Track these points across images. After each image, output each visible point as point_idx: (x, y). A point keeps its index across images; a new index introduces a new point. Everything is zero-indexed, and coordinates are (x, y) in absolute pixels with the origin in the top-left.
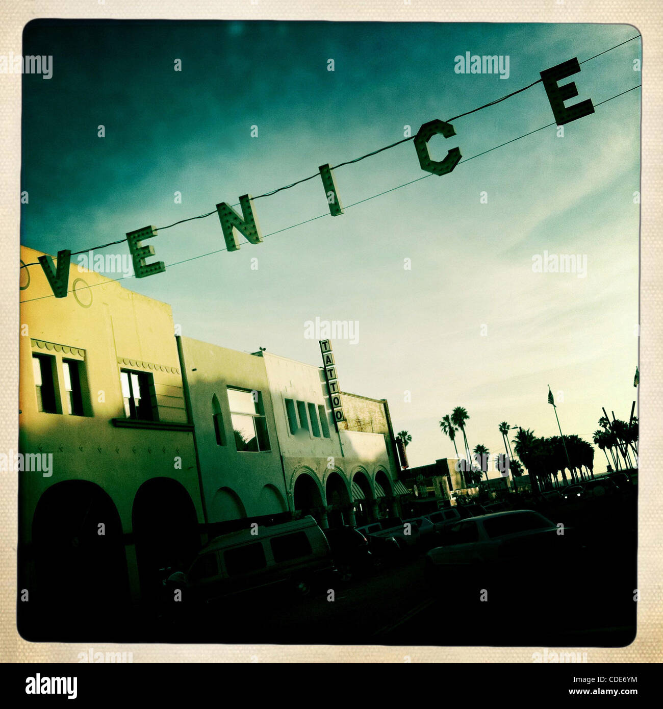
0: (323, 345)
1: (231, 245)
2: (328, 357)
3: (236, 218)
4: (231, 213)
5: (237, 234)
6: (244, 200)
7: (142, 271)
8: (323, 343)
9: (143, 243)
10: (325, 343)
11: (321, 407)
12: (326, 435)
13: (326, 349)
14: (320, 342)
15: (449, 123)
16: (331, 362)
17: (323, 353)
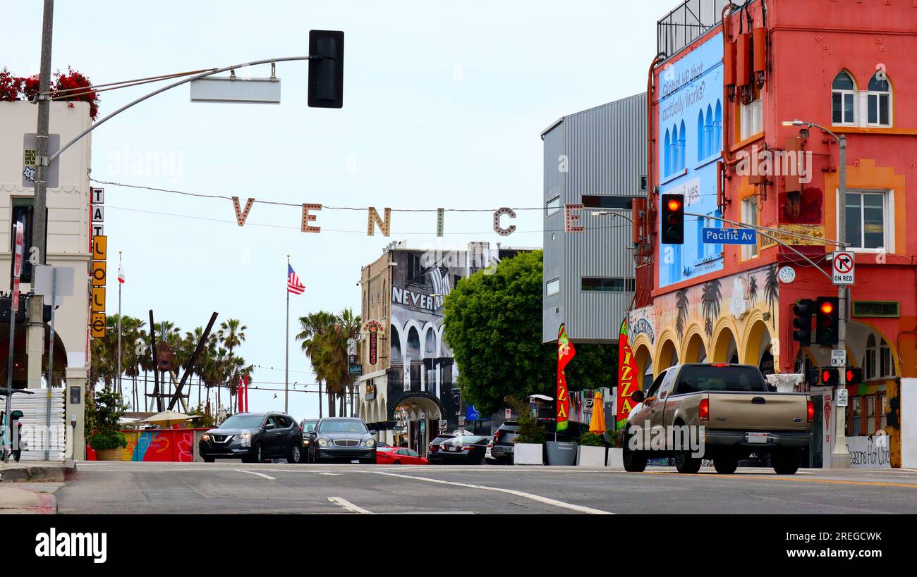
0: (95, 195)
1: (371, 232)
2: (98, 210)
3: (378, 217)
4: (375, 213)
5: (376, 227)
6: (388, 210)
7: (306, 228)
8: (96, 191)
9: (311, 212)
13: (98, 200)
14: (91, 189)
15: (513, 211)
16: (100, 218)
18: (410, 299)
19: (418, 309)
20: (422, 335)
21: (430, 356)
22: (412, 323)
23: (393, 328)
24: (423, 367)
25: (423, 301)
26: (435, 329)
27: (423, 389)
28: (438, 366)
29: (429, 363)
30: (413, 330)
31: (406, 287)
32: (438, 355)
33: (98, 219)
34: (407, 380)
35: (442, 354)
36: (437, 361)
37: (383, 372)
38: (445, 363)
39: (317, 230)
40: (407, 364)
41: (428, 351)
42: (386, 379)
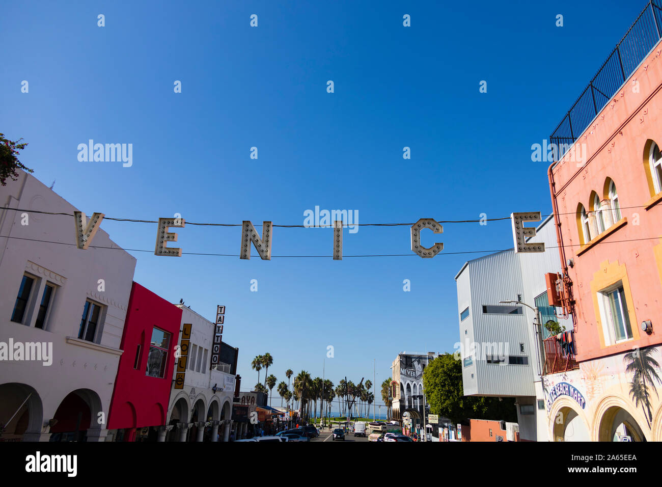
1: (244, 256)
2: (220, 317)
3: (254, 235)
4: (251, 230)
6: (267, 225)
9: (170, 230)
10: (221, 308)
11: (206, 350)
12: (204, 372)
13: (221, 312)
14: (218, 306)
17: (218, 314)
18: (407, 373)
19: (410, 377)
20: (412, 387)
21: (415, 394)
22: (408, 382)
23: (401, 383)
24: (412, 399)
25: (412, 374)
26: (416, 384)
27: (413, 407)
28: (418, 399)
29: (414, 397)
30: (408, 384)
31: (405, 368)
32: (418, 394)
33: (220, 322)
34: (407, 404)
35: (419, 393)
36: (417, 396)
37: (398, 400)
38: (421, 397)
39: (174, 253)
40: (406, 397)
41: (414, 393)
42: (399, 403)
